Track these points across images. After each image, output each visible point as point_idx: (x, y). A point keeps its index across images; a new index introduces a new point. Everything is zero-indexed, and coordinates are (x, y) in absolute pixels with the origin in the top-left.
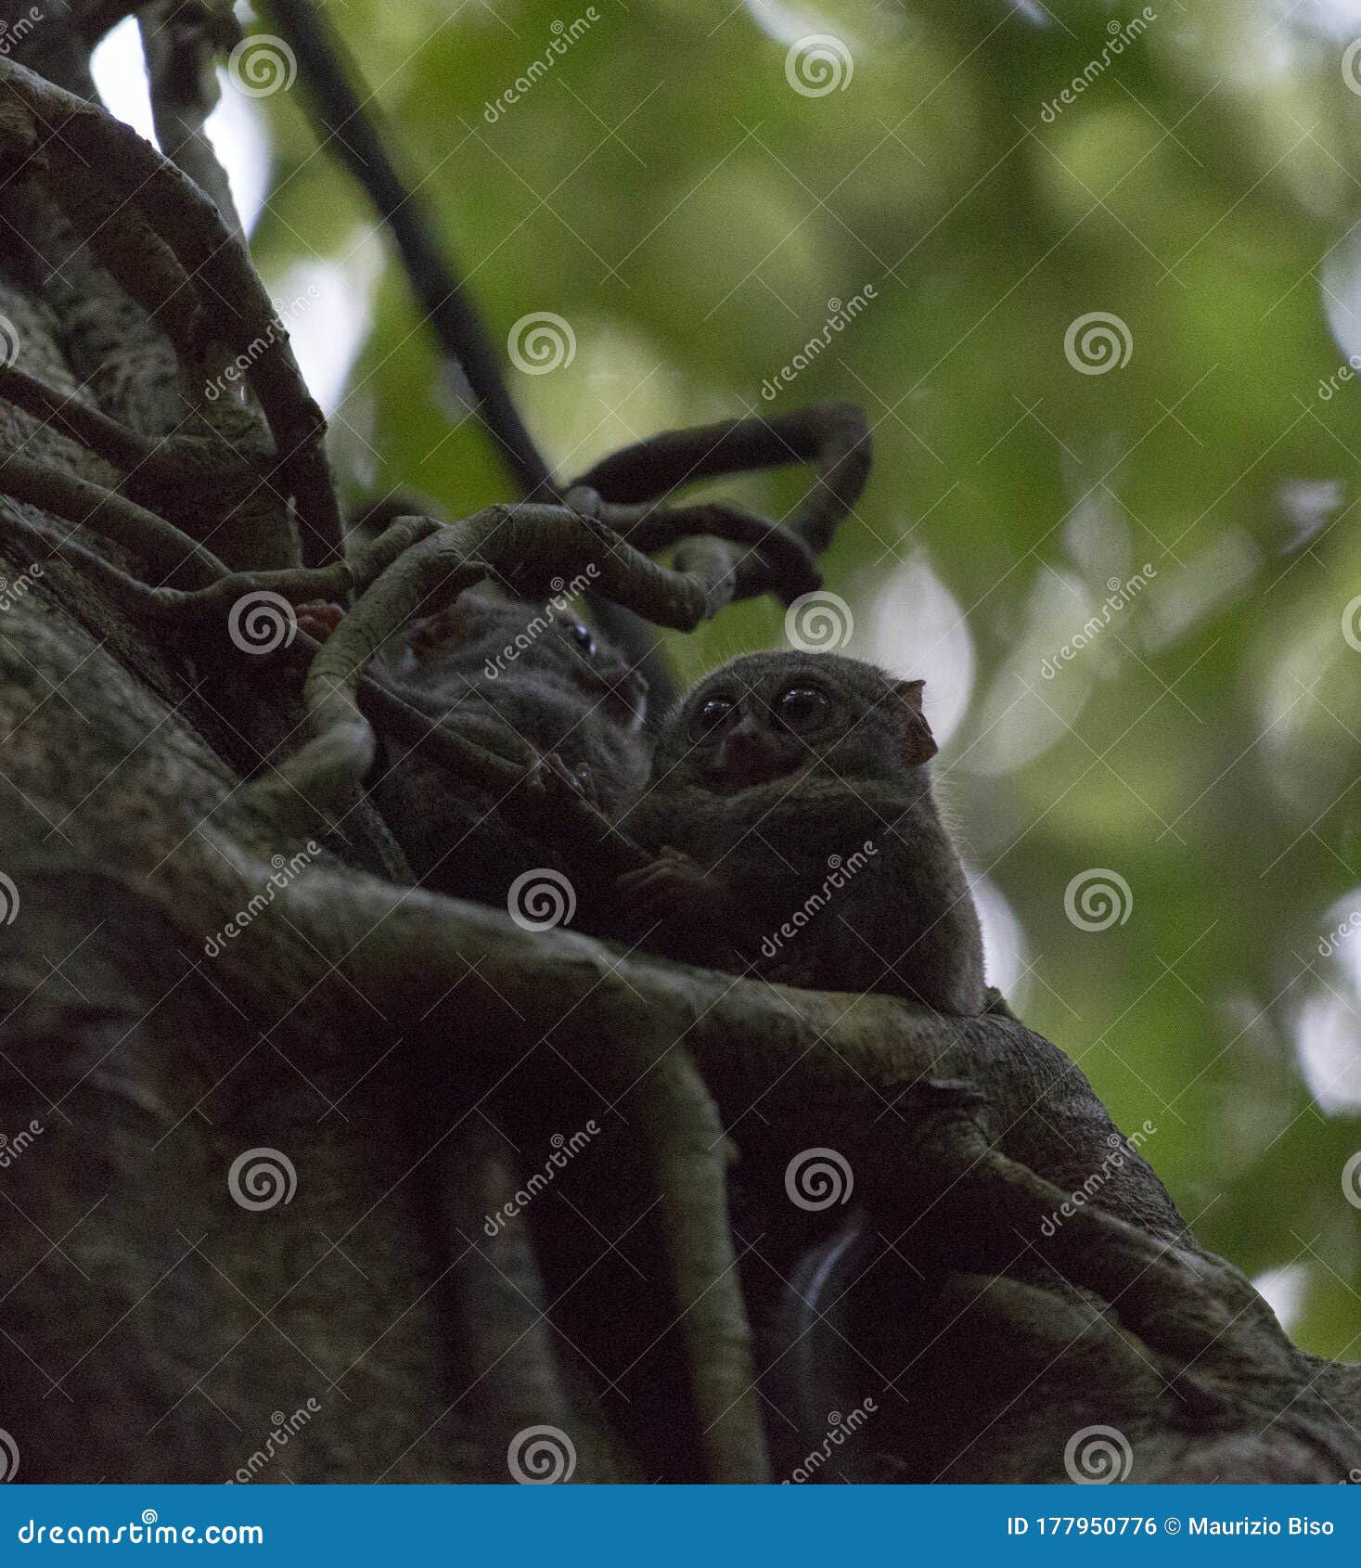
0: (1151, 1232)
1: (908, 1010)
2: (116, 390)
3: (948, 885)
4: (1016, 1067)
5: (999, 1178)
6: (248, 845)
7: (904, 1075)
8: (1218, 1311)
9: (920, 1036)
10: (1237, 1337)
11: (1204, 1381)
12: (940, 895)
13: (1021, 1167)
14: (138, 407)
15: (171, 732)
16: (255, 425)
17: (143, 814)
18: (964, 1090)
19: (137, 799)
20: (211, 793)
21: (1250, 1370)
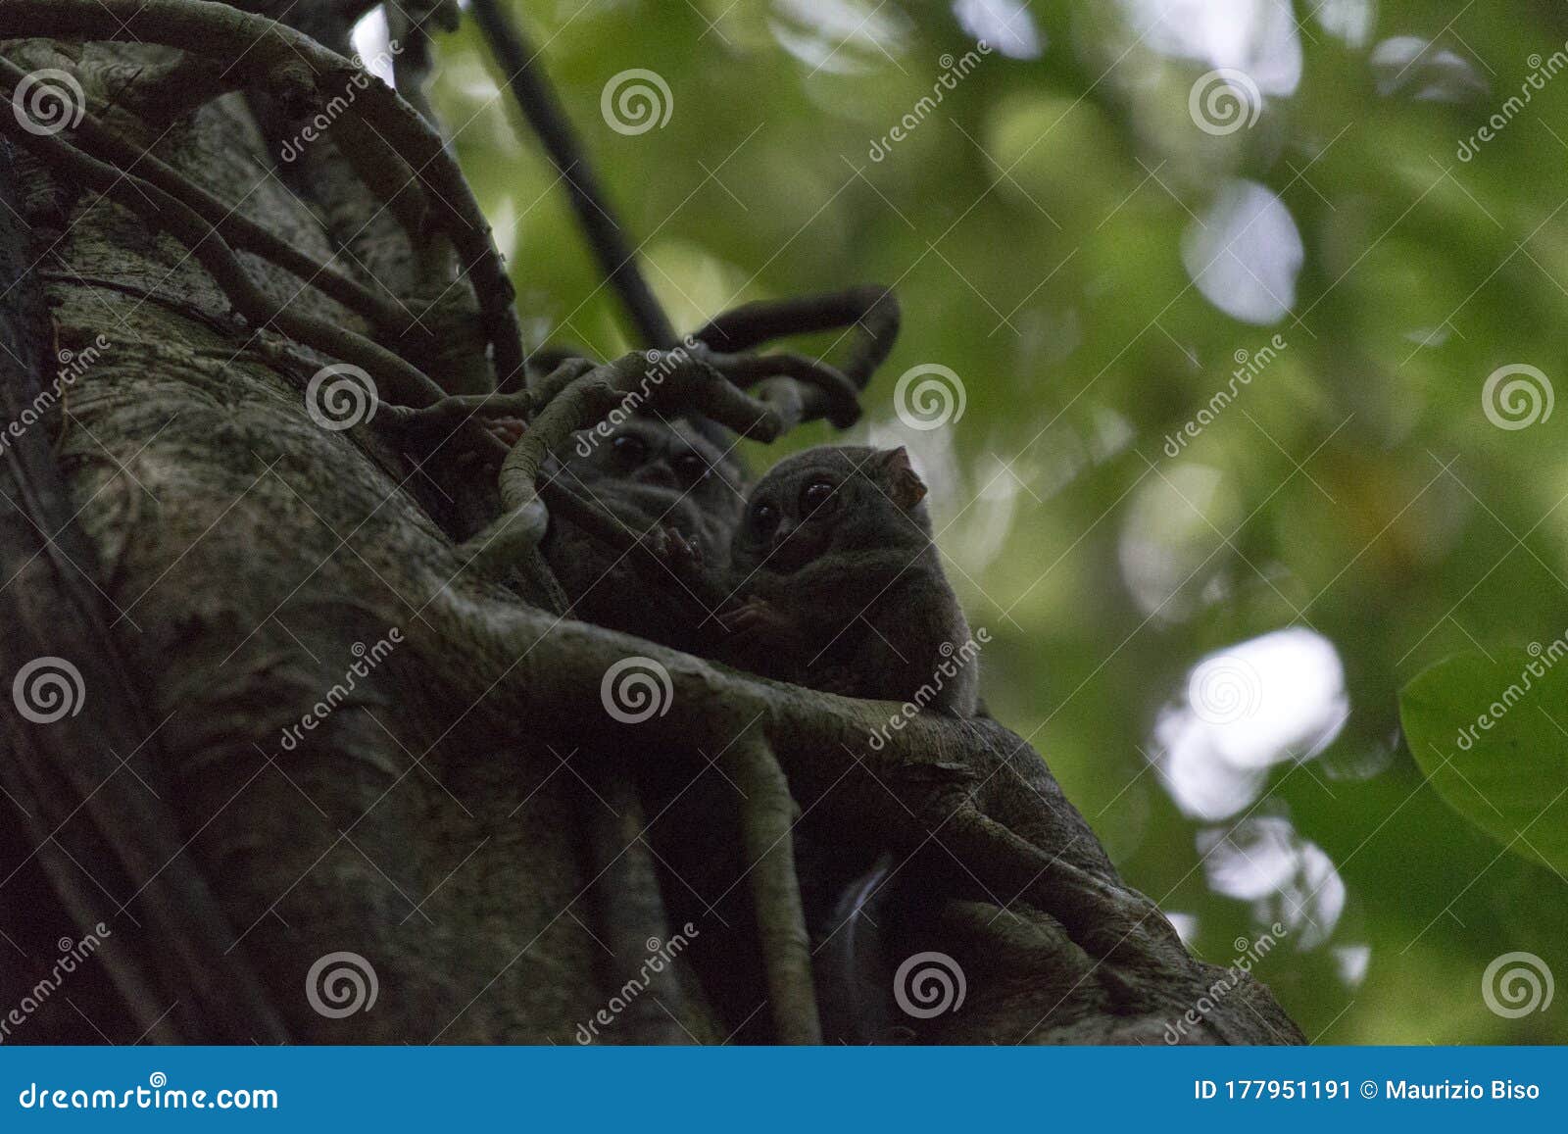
0: (1091, 873)
1: (923, 712)
2: (367, 266)
3: (952, 626)
4: (997, 754)
5: (985, 833)
6: (458, 588)
7: (919, 759)
8: (1137, 928)
9: (930, 731)
10: (1152, 947)
11: (1128, 978)
13: (999, 825)
14: (382, 279)
15: (405, 507)
16: (465, 292)
17: (385, 564)
18: (961, 770)
19: (381, 553)
20: (433, 551)
21: (1158, 970)
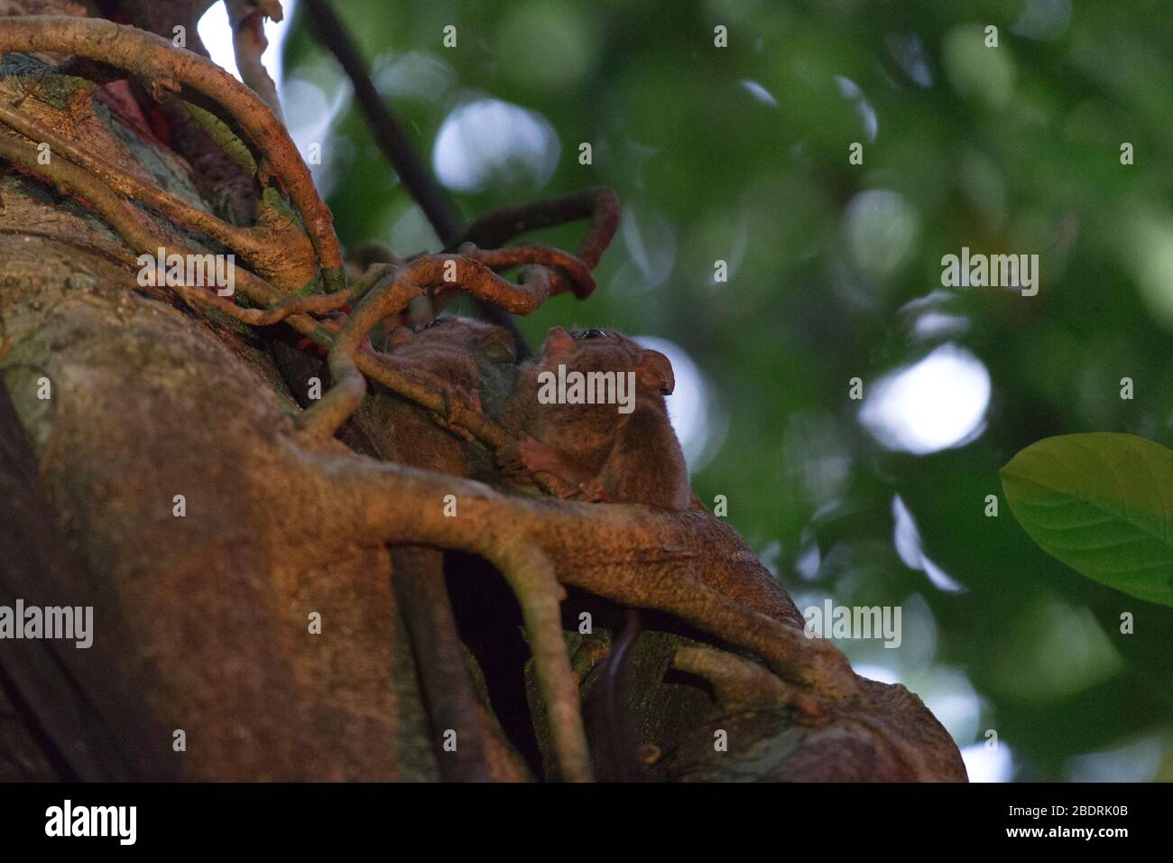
0: (781, 621)
1: (650, 511)
2: (222, 203)
4: (709, 537)
7: (650, 545)
12: (665, 450)
14: (233, 210)
15: (259, 386)
17: (247, 433)
18: (681, 551)
19: (244, 424)
20: (282, 419)
